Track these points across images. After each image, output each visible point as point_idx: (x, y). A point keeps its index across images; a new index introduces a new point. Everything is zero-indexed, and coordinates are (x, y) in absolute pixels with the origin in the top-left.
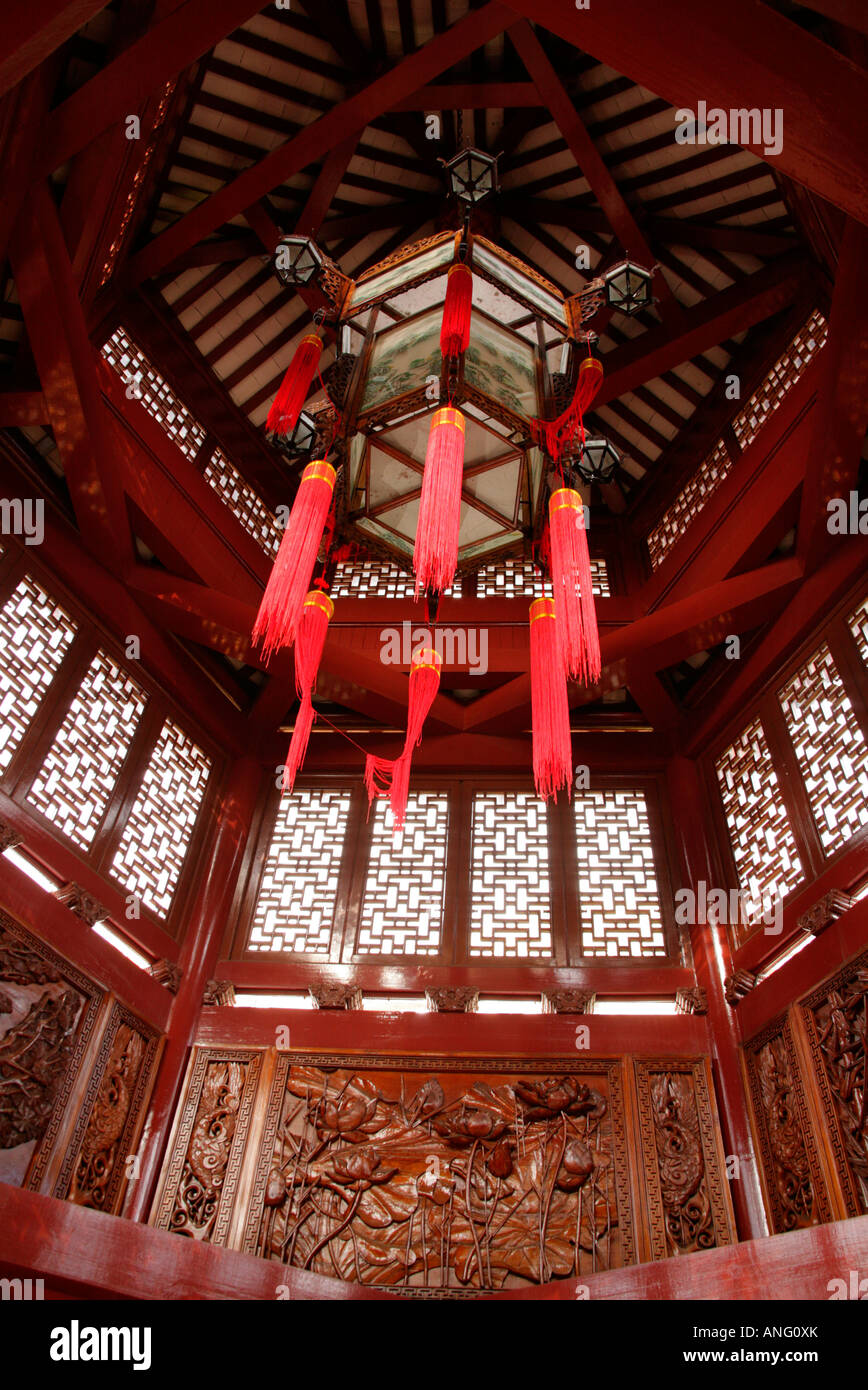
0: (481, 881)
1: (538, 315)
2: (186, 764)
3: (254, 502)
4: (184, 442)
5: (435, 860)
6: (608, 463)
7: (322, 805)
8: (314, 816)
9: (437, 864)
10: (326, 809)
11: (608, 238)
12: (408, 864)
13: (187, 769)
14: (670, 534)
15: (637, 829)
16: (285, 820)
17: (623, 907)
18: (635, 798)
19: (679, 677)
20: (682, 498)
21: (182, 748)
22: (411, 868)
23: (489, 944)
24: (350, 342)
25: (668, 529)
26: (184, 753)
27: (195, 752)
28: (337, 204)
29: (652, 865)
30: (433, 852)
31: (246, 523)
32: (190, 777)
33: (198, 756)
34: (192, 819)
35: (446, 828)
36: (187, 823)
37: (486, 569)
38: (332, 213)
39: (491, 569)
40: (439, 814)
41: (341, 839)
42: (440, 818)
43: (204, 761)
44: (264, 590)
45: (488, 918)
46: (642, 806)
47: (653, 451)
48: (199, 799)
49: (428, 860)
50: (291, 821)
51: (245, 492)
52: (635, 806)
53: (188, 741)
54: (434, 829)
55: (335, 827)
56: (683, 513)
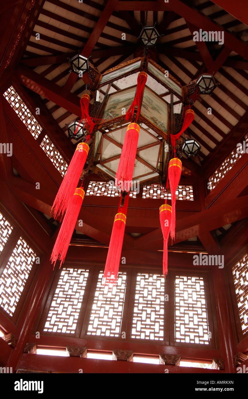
0: (137, 308)
1: (171, 92)
2: (26, 255)
3: (59, 157)
4: (33, 132)
5: (120, 299)
6: (196, 148)
7: (78, 274)
8: (74, 278)
9: (121, 300)
10: (79, 276)
11: (200, 63)
12: (109, 299)
13: (27, 257)
14: (217, 178)
15: (200, 292)
16: (63, 279)
17: (192, 323)
18: (199, 280)
19: (219, 233)
20: (223, 164)
21: (25, 249)
22: (111, 301)
23: (139, 334)
24: (99, 97)
25: (217, 175)
26: (26, 251)
27: (31, 250)
28: (98, 44)
29: (205, 306)
30: (119, 295)
31: (55, 164)
32: (27, 260)
33: (31, 252)
34: (27, 277)
35: (125, 286)
36: (25, 278)
37: (146, 187)
38: (96, 48)
39: (148, 187)
40: (123, 280)
41: (84, 288)
42: (123, 282)
43: (34, 254)
44: (59, 188)
45: (139, 323)
46: (202, 283)
47: (213, 145)
48: (30, 269)
49: (117, 298)
50: (65, 280)
51: (56, 153)
52: (199, 283)
53: (28, 246)
54: (121, 286)
55: (82, 283)
56: (223, 170)
